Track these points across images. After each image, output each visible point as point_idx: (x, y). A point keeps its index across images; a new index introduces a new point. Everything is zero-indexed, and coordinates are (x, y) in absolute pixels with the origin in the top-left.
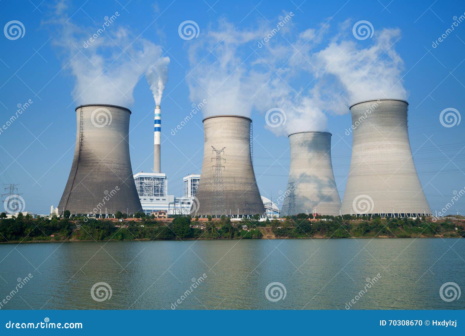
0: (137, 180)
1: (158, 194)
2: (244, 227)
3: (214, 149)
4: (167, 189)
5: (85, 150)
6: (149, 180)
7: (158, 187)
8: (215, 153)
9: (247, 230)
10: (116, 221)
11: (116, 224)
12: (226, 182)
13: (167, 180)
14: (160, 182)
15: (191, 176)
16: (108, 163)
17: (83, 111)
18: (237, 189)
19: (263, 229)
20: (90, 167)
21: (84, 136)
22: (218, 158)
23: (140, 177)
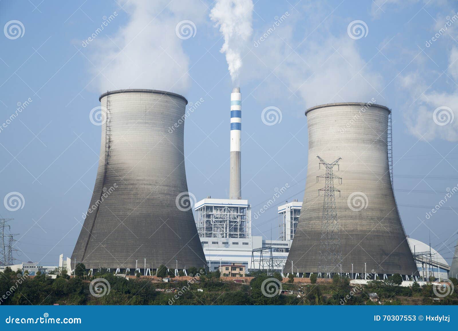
0: (201, 211)
1: (235, 234)
2: (372, 296)
3: (322, 160)
4: (250, 226)
5: (114, 164)
6: (221, 210)
7: (235, 222)
8: (323, 167)
9: (378, 301)
10: (159, 281)
11: (158, 286)
12: (345, 217)
13: (250, 211)
14: (239, 214)
15: (291, 204)
16: (150, 185)
17: (110, 100)
18: (365, 228)
19: (406, 300)
20: (122, 191)
21: (112, 141)
22: (329, 176)
23: (207, 206)
